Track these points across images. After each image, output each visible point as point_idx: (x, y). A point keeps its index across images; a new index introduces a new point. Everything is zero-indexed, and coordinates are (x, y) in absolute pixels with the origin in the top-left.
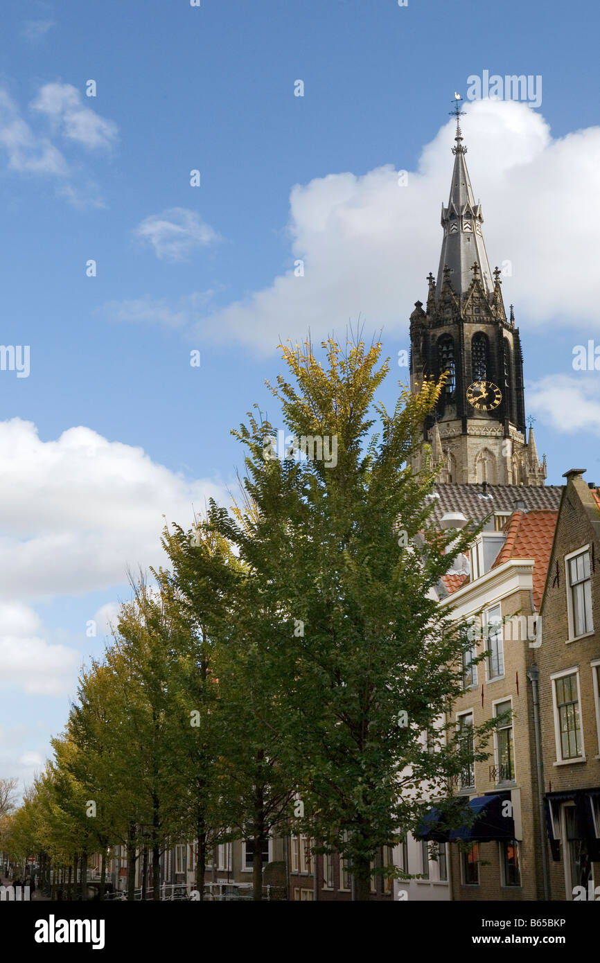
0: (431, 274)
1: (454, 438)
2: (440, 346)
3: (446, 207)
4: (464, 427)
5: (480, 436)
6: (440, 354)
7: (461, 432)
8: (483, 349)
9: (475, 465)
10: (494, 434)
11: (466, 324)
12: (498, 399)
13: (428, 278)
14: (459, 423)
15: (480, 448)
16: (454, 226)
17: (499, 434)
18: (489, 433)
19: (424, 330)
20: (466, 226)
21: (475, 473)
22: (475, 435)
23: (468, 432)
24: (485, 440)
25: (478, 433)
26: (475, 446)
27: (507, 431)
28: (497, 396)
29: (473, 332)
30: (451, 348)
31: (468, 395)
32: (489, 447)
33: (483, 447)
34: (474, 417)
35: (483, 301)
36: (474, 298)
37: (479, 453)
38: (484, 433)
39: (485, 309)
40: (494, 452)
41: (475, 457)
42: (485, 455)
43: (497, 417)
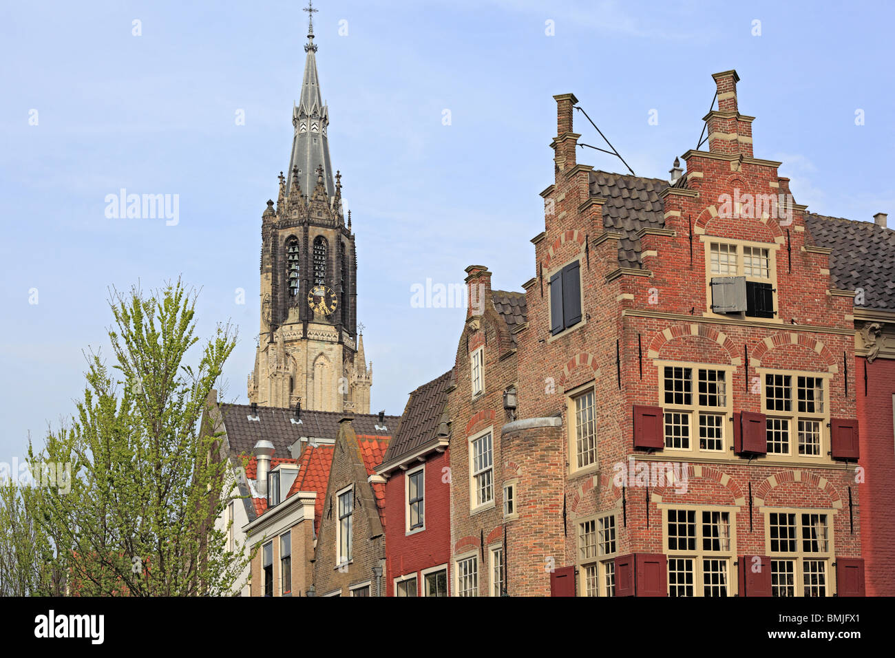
0: (282, 173)
1: (296, 341)
2: (287, 248)
3: (298, 106)
4: (305, 331)
5: (318, 340)
6: (287, 255)
7: (302, 336)
8: (323, 253)
9: (313, 370)
10: (330, 339)
11: (310, 227)
12: (334, 305)
13: (279, 177)
14: (300, 327)
15: (317, 354)
16: (303, 126)
17: (334, 339)
18: (325, 338)
19: (274, 230)
20: (313, 127)
21: (313, 378)
22: (314, 340)
24: (322, 344)
25: (316, 337)
26: (313, 350)
27: (341, 337)
28: (334, 302)
29: (316, 235)
30: (296, 250)
31: (309, 299)
32: (324, 352)
33: (320, 351)
34: (314, 321)
35: (325, 204)
36: (317, 200)
37: (317, 358)
38: (321, 338)
39: (327, 213)
40: (329, 356)
41: (312, 362)
42: (321, 359)
43: (332, 322)
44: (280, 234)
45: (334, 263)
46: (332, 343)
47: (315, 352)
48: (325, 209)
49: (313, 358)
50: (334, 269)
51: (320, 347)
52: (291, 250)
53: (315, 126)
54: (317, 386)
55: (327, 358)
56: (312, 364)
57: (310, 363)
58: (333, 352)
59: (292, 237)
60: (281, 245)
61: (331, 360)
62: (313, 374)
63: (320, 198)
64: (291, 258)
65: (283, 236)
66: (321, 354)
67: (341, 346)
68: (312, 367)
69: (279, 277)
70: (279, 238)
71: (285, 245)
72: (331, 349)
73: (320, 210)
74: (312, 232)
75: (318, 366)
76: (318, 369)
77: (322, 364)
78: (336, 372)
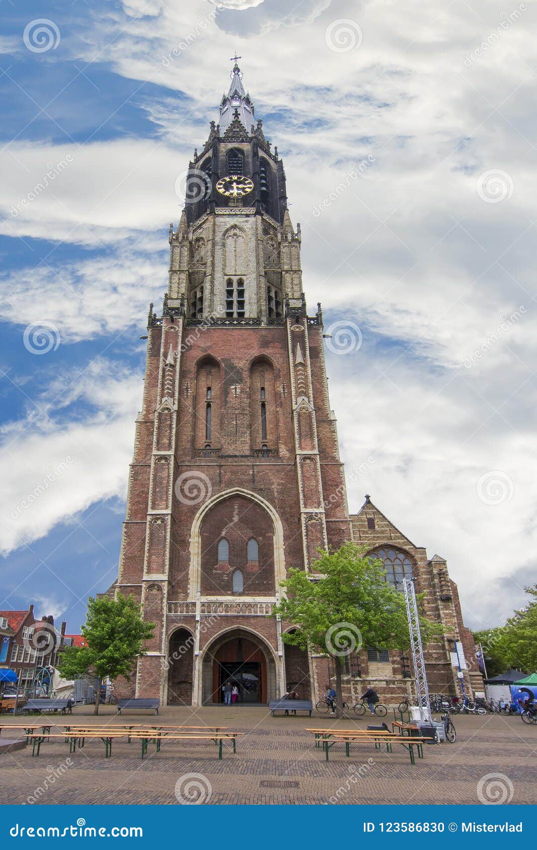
4: (213, 209)
9: (224, 239)
11: (222, 143)
15: (228, 226)
21: (224, 245)
23: (217, 212)
25: (227, 213)
26: (223, 224)
27: (259, 210)
29: (229, 148)
31: (219, 186)
32: (238, 224)
33: (232, 224)
40: (244, 227)
42: (235, 231)
45: (251, 164)
46: (247, 216)
47: (226, 225)
49: (224, 229)
51: (231, 221)
54: (230, 256)
55: (241, 229)
56: (221, 234)
58: (249, 223)
59: (207, 161)
61: (247, 230)
66: (234, 227)
67: (260, 217)
68: (222, 237)
72: (247, 221)
74: (224, 148)
75: (231, 238)
76: (230, 242)
77: (235, 235)
78: (253, 239)
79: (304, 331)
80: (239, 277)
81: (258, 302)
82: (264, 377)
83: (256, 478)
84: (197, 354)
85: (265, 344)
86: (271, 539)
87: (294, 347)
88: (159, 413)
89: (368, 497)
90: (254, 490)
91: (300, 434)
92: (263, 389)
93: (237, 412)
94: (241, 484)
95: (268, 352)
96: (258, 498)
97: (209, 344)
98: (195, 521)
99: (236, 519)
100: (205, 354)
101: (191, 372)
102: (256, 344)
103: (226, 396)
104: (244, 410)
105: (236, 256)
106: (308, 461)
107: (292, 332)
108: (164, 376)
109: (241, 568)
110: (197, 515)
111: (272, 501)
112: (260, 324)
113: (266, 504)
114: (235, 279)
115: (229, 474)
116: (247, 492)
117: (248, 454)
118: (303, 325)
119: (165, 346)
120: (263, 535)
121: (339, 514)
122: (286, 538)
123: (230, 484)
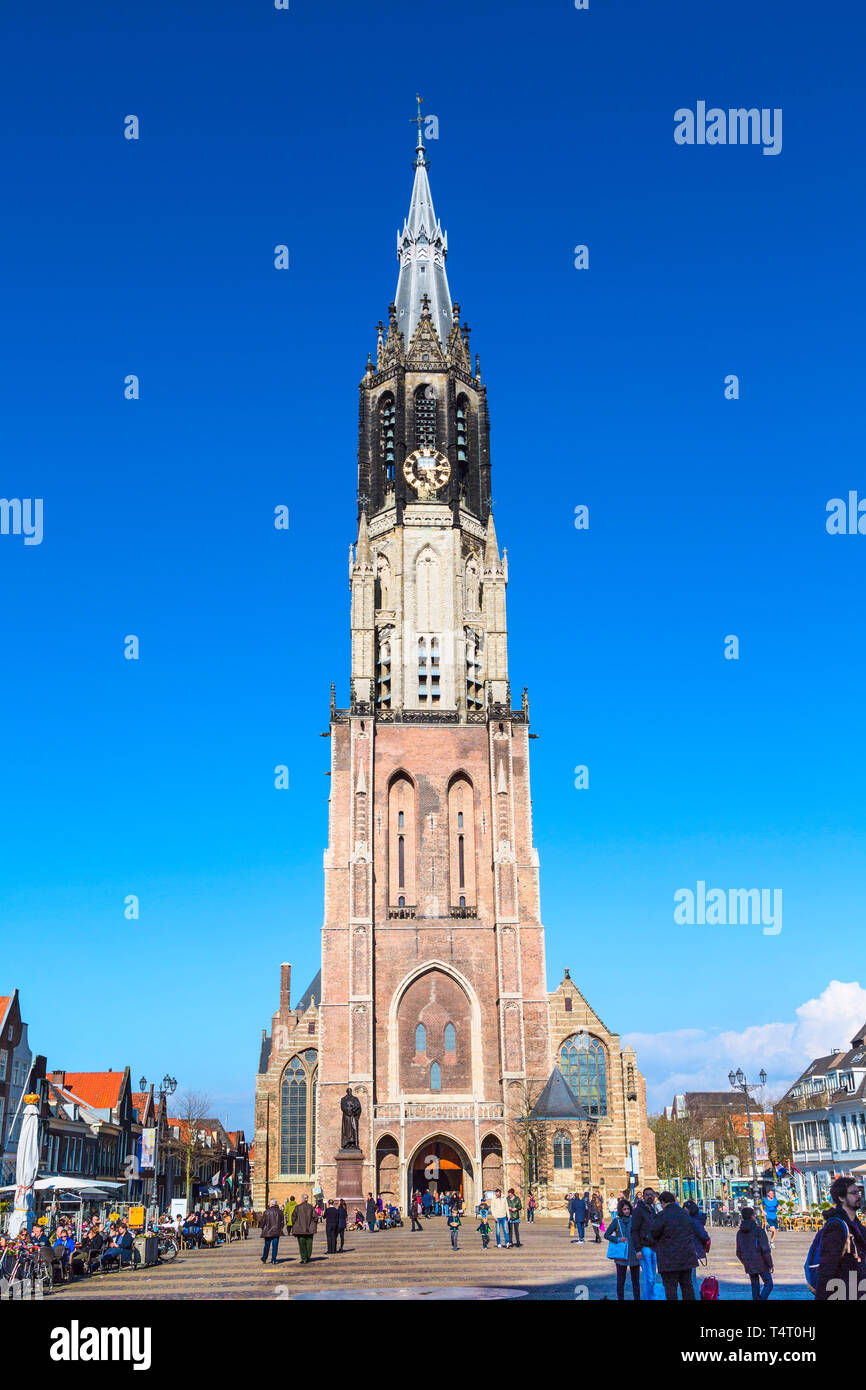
1: (389, 531)
2: (382, 412)
4: (400, 515)
5: (420, 526)
6: (382, 421)
7: (395, 522)
9: (415, 569)
10: (439, 523)
11: (408, 374)
14: (396, 511)
15: (420, 546)
16: (408, 256)
17: (445, 523)
18: (432, 522)
21: (415, 581)
22: (414, 526)
23: (405, 521)
24: (427, 530)
25: (418, 522)
26: (413, 541)
27: (457, 518)
28: (444, 469)
29: (417, 384)
32: (431, 542)
33: (425, 542)
34: (417, 501)
35: (433, 344)
36: (421, 340)
37: (419, 553)
38: (426, 523)
39: (437, 354)
40: (439, 548)
41: (413, 557)
42: (427, 553)
43: (445, 500)
44: (371, 396)
45: (446, 419)
46: (443, 527)
47: (416, 543)
48: (432, 351)
49: (415, 552)
50: (446, 427)
51: (423, 537)
52: (387, 413)
53: (422, 252)
54: (422, 594)
55: (435, 551)
56: (412, 561)
57: (408, 561)
58: (446, 540)
59: (387, 394)
60: (372, 408)
61: (443, 553)
62: (415, 576)
63: (427, 336)
64: (387, 423)
65: (375, 397)
66: (427, 546)
67: (458, 531)
68: (412, 566)
69: (370, 453)
70: (371, 400)
71: (379, 408)
72: (442, 538)
73: (426, 353)
74: (412, 381)
75: (422, 564)
76: (422, 568)
77: (428, 560)
78: (451, 570)
79: (507, 741)
80: (432, 636)
81: (456, 682)
82: (462, 796)
83: (455, 947)
84: (386, 768)
85: (464, 752)
86: (467, 1024)
87: (497, 765)
88: (355, 865)
89: (567, 971)
90: (452, 962)
91: (500, 895)
92: (461, 813)
93: (434, 854)
94: (439, 955)
95: (466, 765)
96: (456, 973)
97: (400, 752)
98: (392, 1003)
99: (433, 998)
100: (397, 767)
101: (382, 795)
102: (454, 751)
103: (422, 831)
104: (441, 851)
105: (429, 597)
106: (508, 931)
107: (495, 742)
108: (355, 809)
109: (438, 1061)
110: (395, 995)
111: (469, 976)
112: (458, 722)
113: (464, 980)
114: (428, 638)
115: (426, 941)
116: (445, 965)
117: (445, 915)
118: (507, 733)
119: (355, 763)
120: (460, 1019)
121: (536, 993)
122: (485, 1024)
123: (426, 957)
